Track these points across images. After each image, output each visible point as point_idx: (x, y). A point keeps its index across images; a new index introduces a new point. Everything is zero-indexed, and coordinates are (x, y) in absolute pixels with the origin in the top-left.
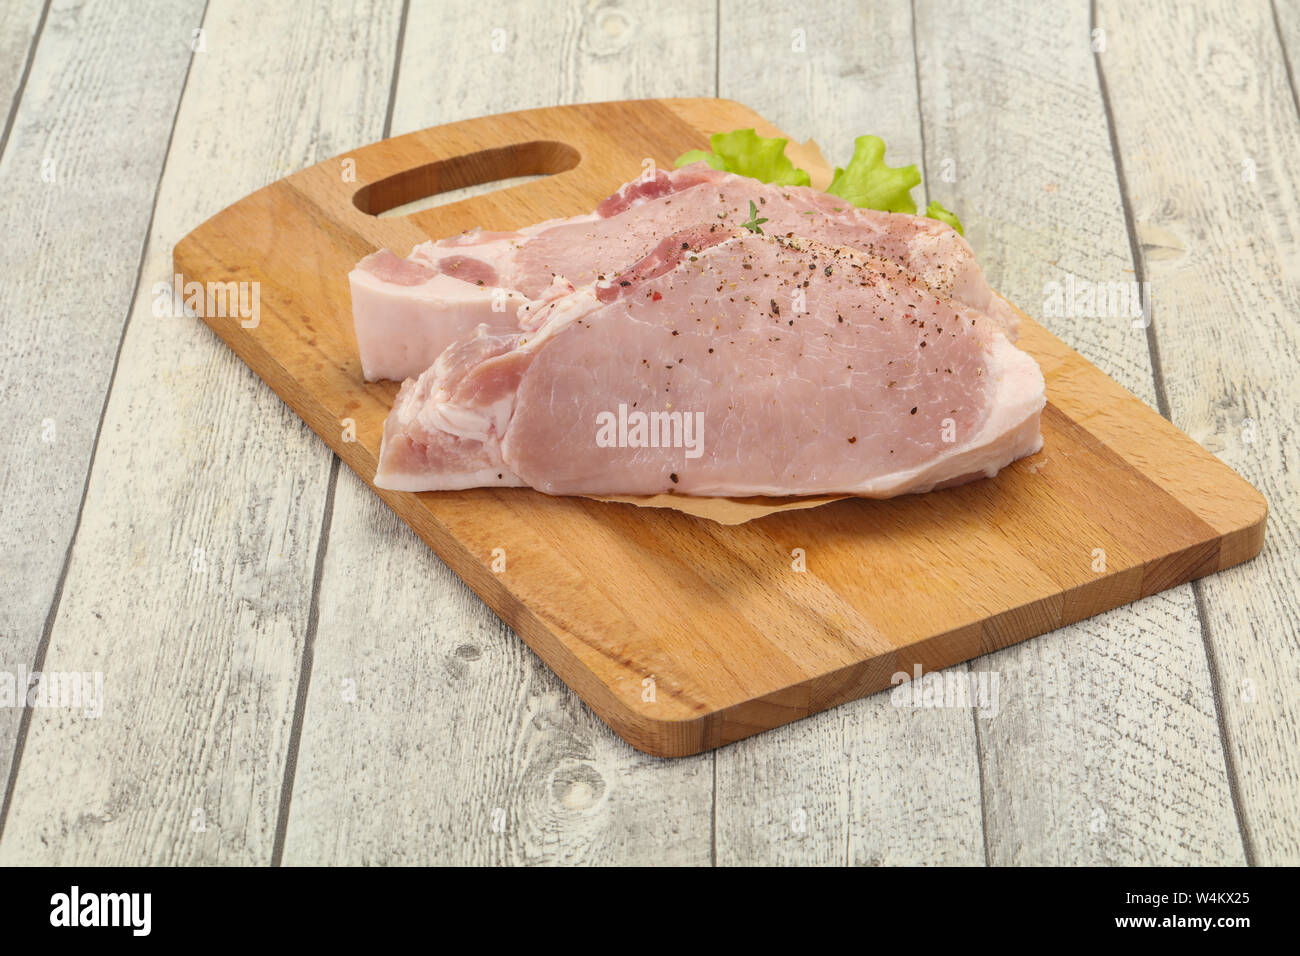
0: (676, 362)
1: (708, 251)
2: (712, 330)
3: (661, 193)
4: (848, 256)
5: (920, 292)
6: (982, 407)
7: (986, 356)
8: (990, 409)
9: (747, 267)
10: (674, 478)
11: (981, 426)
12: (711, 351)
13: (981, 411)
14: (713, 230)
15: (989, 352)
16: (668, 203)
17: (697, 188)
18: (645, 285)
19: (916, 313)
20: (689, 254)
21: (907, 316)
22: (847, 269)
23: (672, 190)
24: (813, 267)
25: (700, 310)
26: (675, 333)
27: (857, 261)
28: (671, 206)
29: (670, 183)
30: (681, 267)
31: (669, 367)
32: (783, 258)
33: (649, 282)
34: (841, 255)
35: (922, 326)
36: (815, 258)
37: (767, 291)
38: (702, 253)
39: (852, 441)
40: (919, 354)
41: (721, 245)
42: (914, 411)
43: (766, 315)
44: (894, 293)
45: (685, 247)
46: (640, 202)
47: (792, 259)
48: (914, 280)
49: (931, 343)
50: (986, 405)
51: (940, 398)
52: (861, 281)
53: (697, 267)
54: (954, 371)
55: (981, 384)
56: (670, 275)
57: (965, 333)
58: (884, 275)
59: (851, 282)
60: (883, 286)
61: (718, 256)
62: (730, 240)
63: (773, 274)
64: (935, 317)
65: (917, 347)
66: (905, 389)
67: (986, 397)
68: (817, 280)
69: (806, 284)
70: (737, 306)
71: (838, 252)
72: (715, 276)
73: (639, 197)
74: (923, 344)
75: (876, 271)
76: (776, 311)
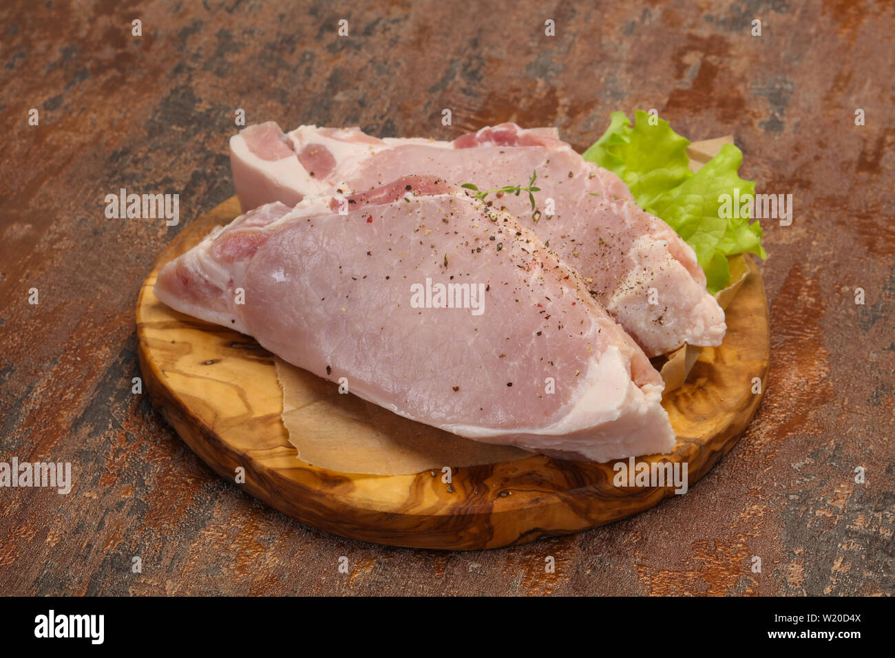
0: (362, 277)
1: (425, 198)
2: (396, 262)
3: (506, 143)
4: (525, 240)
5: (566, 290)
6: (566, 403)
7: (592, 360)
8: (572, 406)
9: (444, 220)
10: (329, 369)
11: (559, 419)
12: (388, 278)
13: (563, 406)
14: (436, 183)
15: (598, 361)
16: (502, 152)
17: (533, 148)
18: (365, 207)
19: (549, 306)
20: (409, 195)
21: (539, 305)
22: (516, 251)
23: (516, 144)
24: (493, 239)
25: (395, 242)
26: (369, 253)
27: (530, 248)
28: (502, 156)
29: (517, 137)
30: (396, 203)
31: (355, 279)
32: (476, 223)
33: (370, 206)
34: (521, 238)
35: (547, 318)
36: (501, 232)
37: (450, 247)
38: (419, 198)
39: (456, 389)
40: (533, 341)
41: (437, 196)
42: (510, 385)
43: (438, 264)
44: (540, 282)
45: (409, 188)
46: (487, 144)
47: (481, 227)
48: (567, 278)
49: (547, 335)
50: (569, 402)
51: (535, 382)
52: (521, 264)
53: (409, 209)
54: (556, 365)
55: (575, 384)
56: (387, 206)
57: (584, 336)
58: (542, 267)
59: (512, 261)
60: (537, 272)
61: (428, 203)
62: (445, 196)
63: (461, 234)
64: (563, 315)
65: (534, 334)
66: (511, 364)
67: (573, 396)
68: (488, 251)
69: (479, 250)
70: (424, 249)
71: (519, 234)
72: (419, 219)
73: (490, 140)
74: (539, 334)
75: (539, 260)
76: (446, 264)
